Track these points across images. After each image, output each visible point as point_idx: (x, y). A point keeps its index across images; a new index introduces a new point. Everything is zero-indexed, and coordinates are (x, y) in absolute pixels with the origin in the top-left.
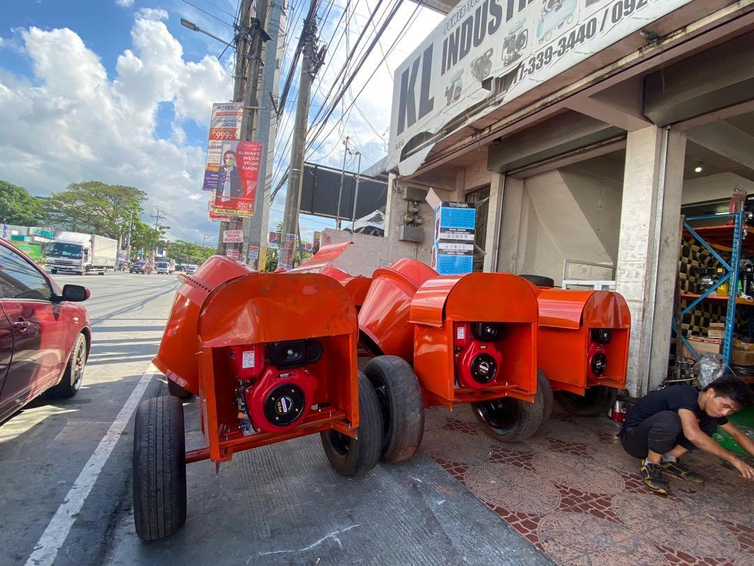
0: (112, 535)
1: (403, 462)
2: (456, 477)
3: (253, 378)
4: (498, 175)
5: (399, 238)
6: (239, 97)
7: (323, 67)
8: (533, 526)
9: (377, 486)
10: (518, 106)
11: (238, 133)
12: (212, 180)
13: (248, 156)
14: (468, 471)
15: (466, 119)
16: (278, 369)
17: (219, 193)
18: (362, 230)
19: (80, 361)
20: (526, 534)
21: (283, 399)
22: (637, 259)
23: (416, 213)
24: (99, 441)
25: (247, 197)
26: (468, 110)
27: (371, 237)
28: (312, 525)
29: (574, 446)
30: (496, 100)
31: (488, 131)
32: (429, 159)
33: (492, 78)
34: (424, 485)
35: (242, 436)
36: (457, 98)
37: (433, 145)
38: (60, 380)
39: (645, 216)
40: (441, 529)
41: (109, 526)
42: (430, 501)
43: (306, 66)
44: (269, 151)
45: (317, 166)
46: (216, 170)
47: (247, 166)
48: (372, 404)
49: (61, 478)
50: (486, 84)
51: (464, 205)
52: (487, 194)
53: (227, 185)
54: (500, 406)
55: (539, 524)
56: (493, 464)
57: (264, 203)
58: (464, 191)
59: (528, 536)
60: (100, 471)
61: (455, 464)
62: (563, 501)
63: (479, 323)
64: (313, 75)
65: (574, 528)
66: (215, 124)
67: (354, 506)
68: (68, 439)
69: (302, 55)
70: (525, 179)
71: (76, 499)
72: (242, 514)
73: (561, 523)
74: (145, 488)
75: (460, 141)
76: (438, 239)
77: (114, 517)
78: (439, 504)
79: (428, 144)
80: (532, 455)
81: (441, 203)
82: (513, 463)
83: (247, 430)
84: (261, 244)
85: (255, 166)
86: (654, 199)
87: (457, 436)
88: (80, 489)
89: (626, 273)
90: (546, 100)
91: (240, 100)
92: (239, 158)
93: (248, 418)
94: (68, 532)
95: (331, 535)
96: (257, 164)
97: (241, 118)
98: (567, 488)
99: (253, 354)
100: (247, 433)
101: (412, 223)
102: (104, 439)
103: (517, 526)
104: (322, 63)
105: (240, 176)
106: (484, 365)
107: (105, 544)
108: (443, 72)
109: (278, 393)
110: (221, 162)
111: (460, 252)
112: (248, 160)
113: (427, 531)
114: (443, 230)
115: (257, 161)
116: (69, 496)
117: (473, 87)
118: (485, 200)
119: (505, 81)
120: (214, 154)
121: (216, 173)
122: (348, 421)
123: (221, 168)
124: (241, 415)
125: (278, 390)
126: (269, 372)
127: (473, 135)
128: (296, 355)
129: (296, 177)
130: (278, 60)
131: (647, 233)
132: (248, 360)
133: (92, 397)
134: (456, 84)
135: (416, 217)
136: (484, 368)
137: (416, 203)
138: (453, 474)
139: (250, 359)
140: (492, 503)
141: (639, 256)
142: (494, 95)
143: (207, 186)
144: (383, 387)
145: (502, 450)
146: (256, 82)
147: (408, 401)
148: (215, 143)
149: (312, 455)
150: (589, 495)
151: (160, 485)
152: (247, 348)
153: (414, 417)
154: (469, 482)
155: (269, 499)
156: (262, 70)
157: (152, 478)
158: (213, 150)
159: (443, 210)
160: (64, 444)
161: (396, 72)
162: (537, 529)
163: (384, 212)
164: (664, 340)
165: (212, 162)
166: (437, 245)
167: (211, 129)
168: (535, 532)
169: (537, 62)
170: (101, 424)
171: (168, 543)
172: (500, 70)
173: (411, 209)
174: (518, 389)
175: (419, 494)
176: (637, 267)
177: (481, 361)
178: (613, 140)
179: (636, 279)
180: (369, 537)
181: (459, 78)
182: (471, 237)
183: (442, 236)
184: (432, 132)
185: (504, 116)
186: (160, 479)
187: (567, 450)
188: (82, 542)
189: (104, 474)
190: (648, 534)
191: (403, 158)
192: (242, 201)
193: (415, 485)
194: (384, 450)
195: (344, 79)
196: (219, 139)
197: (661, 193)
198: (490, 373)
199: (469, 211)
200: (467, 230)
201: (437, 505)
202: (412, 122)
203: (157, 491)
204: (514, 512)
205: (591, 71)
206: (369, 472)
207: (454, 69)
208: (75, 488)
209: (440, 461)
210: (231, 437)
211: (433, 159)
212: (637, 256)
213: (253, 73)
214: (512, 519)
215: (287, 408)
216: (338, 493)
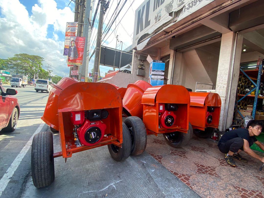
0: (25, 186)
1: (139, 156)
2: (158, 161)
3: (81, 124)
4: (173, 51)
5: (136, 73)
6: (76, 20)
7: (108, 9)
8: (188, 179)
9: (129, 165)
10: (183, 22)
11: (76, 33)
12: (67, 52)
13: (80, 42)
14: (163, 159)
15: (163, 28)
16: (90, 121)
17: (69, 56)
18: (123, 71)
19: (15, 118)
20: (186, 182)
21: (92, 133)
22: (224, 82)
23: (143, 65)
24: (22, 148)
25: (80, 58)
26: (163, 25)
27: (126, 73)
28: (104, 180)
29: (200, 149)
30: (174, 21)
31: (171, 33)
32: (148, 44)
33: (173, 12)
34: (147, 164)
35: (76, 147)
36: (159, 20)
37: (150, 38)
38: (7, 125)
39: (227, 66)
40: (153, 181)
41: (24, 182)
42: (149, 170)
43: (102, 9)
44: (88, 41)
45: (106, 47)
46: (68, 48)
47: (80, 46)
48: (127, 134)
49: (6, 163)
50: (171, 14)
51: (161, 61)
52: (169, 58)
53: (72, 53)
54: (174, 135)
55: (190, 178)
56: (171, 156)
57: (87, 61)
58: (160, 57)
59: (187, 183)
60: (21, 160)
61: (158, 156)
62: (198, 169)
63: (168, 104)
64: (105, 12)
65: (203, 180)
66: (68, 30)
67: (120, 173)
68: (9, 148)
69: (100, 4)
70: (183, 53)
71: (11, 171)
72: (77, 176)
73: (198, 178)
74: (36, 168)
75: (160, 37)
76: (151, 74)
77: (26, 178)
78: (153, 171)
79: (148, 38)
80: (185, 152)
81: (152, 60)
82: (179, 155)
83: (78, 145)
84: (85, 76)
85: (83, 46)
86: (231, 59)
87: (158, 145)
88: (13, 168)
89: (220, 87)
90: (193, 20)
91: (77, 21)
92: (77, 43)
93: (78, 140)
94: (7, 185)
95: (112, 184)
96: (83, 45)
97: (77, 28)
98: (199, 165)
99: (80, 115)
100: (78, 146)
101: (142, 69)
102: (24, 148)
103: (182, 179)
104: (108, 7)
105: (77, 50)
106: (170, 120)
107: (22, 189)
108: (154, 10)
109: (91, 131)
110: (70, 45)
111: (159, 79)
112: (80, 44)
113: (149, 182)
114: (153, 71)
115: (83, 44)
116: (8, 170)
117: (165, 15)
118: (168, 60)
119: (178, 13)
120: (67, 42)
121: (68, 49)
122: (118, 141)
123: (70, 47)
124: (75, 139)
125: (90, 129)
126: (87, 122)
127: (165, 35)
128: (97, 116)
129: (98, 51)
130: (91, 7)
131: (228, 72)
132: (78, 118)
133: (21, 132)
134: (159, 14)
135: (143, 66)
136: (169, 121)
137: (143, 61)
138: (157, 159)
139: (79, 117)
140: (172, 170)
141: (225, 80)
142: (173, 19)
143: (65, 54)
144: (131, 128)
145: (175, 150)
146: (83, 14)
147: (141, 133)
148: (67, 37)
149: (104, 153)
150: (207, 167)
151: (43, 167)
152: (77, 112)
153: (143, 139)
154: (164, 163)
155: (88, 170)
156: (85, 9)
157: (39, 164)
158: (67, 40)
159: (153, 63)
160: (8, 150)
161: (136, 11)
162: (189, 181)
163: (131, 65)
164: (232, 111)
165: (67, 45)
166: (151, 77)
167: (66, 32)
168: (189, 182)
169: (191, 5)
170: (23, 142)
171: (47, 188)
172: (176, 9)
173: (141, 63)
174: (181, 128)
175: (145, 167)
176: (224, 84)
177: (169, 118)
178: (216, 37)
179: (223, 89)
180: (126, 185)
181: (160, 12)
182: (163, 73)
183: (152, 73)
184: (150, 33)
185: (177, 26)
186: (42, 164)
187: (198, 150)
188: (12, 189)
189: (23, 161)
190: (230, 181)
191: (138, 44)
192: (78, 59)
193: (143, 164)
194: (132, 151)
195: (116, 13)
196: (69, 36)
197: (234, 57)
198: (172, 123)
199: (162, 64)
200: (162, 71)
201: (152, 172)
202: (142, 30)
203: (41, 169)
204: (180, 174)
205: (211, 8)
206: (126, 159)
207: (158, 9)
208: (11, 167)
209: (152, 155)
210: (72, 148)
211: (150, 44)
212: (224, 80)
213: (81, 10)
214: (180, 177)
215: (94, 136)
216: (114, 167)
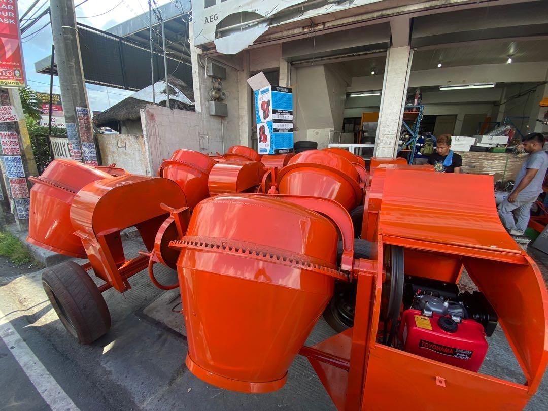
4: (287, 63)
10: (362, 11)
15: (299, 8)
22: (390, 134)
23: (220, 90)
31: (321, 27)
51: (286, 90)
76: (270, 119)
81: (269, 87)
85: (10, 18)
89: (384, 142)
90: (384, 12)
96: (11, 15)
101: (219, 99)
111: (286, 130)
114: (274, 112)
115: (9, 11)
127: (305, 28)
131: (398, 118)
135: (221, 93)
137: (219, 80)
141: (392, 132)
159: (272, 93)
166: (270, 125)
173: (217, 85)
176: (390, 139)
179: (389, 146)
182: (291, 117)
183: (274, 116)
191: (218, 34)
200: (289, 112)
